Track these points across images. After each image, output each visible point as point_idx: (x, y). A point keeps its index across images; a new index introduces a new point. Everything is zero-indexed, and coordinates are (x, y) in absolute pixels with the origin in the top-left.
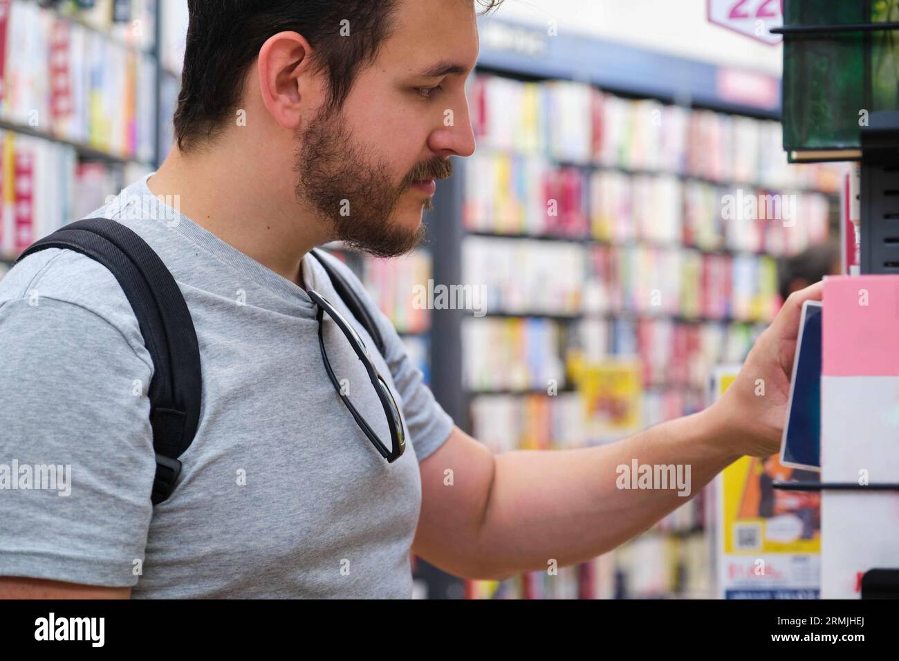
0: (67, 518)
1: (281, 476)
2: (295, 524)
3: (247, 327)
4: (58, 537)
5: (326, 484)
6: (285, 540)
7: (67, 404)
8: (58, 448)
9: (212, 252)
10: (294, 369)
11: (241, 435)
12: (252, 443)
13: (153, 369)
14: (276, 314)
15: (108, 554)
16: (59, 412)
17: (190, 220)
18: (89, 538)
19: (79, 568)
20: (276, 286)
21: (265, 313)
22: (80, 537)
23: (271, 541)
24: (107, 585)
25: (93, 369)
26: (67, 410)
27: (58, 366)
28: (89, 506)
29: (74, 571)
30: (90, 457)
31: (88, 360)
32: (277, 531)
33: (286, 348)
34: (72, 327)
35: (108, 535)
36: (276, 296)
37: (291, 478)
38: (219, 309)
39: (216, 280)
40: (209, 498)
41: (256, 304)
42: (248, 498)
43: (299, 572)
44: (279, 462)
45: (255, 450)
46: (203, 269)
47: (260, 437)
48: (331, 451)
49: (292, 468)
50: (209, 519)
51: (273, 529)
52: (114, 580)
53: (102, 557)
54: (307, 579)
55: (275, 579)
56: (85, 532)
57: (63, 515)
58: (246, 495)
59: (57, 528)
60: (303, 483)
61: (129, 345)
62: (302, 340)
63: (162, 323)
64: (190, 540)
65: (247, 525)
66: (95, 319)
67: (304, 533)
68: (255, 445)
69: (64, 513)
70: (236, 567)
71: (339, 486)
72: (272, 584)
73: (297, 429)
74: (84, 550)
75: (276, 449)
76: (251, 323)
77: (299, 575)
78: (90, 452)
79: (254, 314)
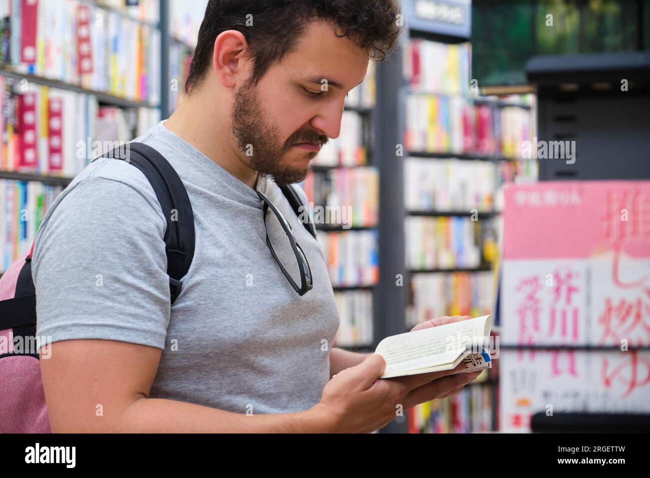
0: (122, 304)
1: (240, 296)
2: (247, 325)
3: (220, 210)
4: (117, 315)
5: (269, 304)
6: (241, 335)
7: (119, 237)
8: (115, 263)
9: (200, 164)
10: (247, 237)
11: (216, 269)
12: (223, 275)
13: (166, 224)
14: (237, 203)
15: (147, 326)
16: (114, 242)
17: (189, 144)
18: (135, 316)
19: (131, 334)
20: (238, 188)
21: (230, 202)
22: (131, 315)
23: (233, 335)
24: (148, 344)
25: (133, 218)
26: (119, 241)
27: (113, 215)
28: (135, 297)
29: (128, 335)
30: (133, 269)
31: (130, 213)
32: (236, 329)
33: (244, 224)
34: (120, 194)
35: (146, 314)
36: (238, 193)
37: (246, 298)
38: (204, 197)
39: (203, 180)
40: (195, 305)
41: (225, 196)
42: (219, 307)
43: (251, 356)
44: (239, 288)
45: (225, 279)
46: (195, 173)
47: (227, 272)
48: (272, 286)
49: (246, 293)
50: (194, 318)
51: (234, 327)
52: (152, 342)
53: (144, 328)
55: (235, 359)
56: (133, 312)
57: (119, 302)
58: (218, 305)
59: (117, 310)
60: (254, 302)
61: (153, 208)
62: (255, 220)
63: (172, 200)
64: (182, 330)
65: (218, 323)
66: (133, 190)
67: (253, 331)
68: (225, 276)
69: (120, 301)
70: (210, 349)
71: (277, 307)
72: (234, 362)
73: (251, 270)
74: (133, 323)
75: (237, 280)
76: (222, 207)
77: (251, 357)
78: (133, 265)
79: (224, 202)
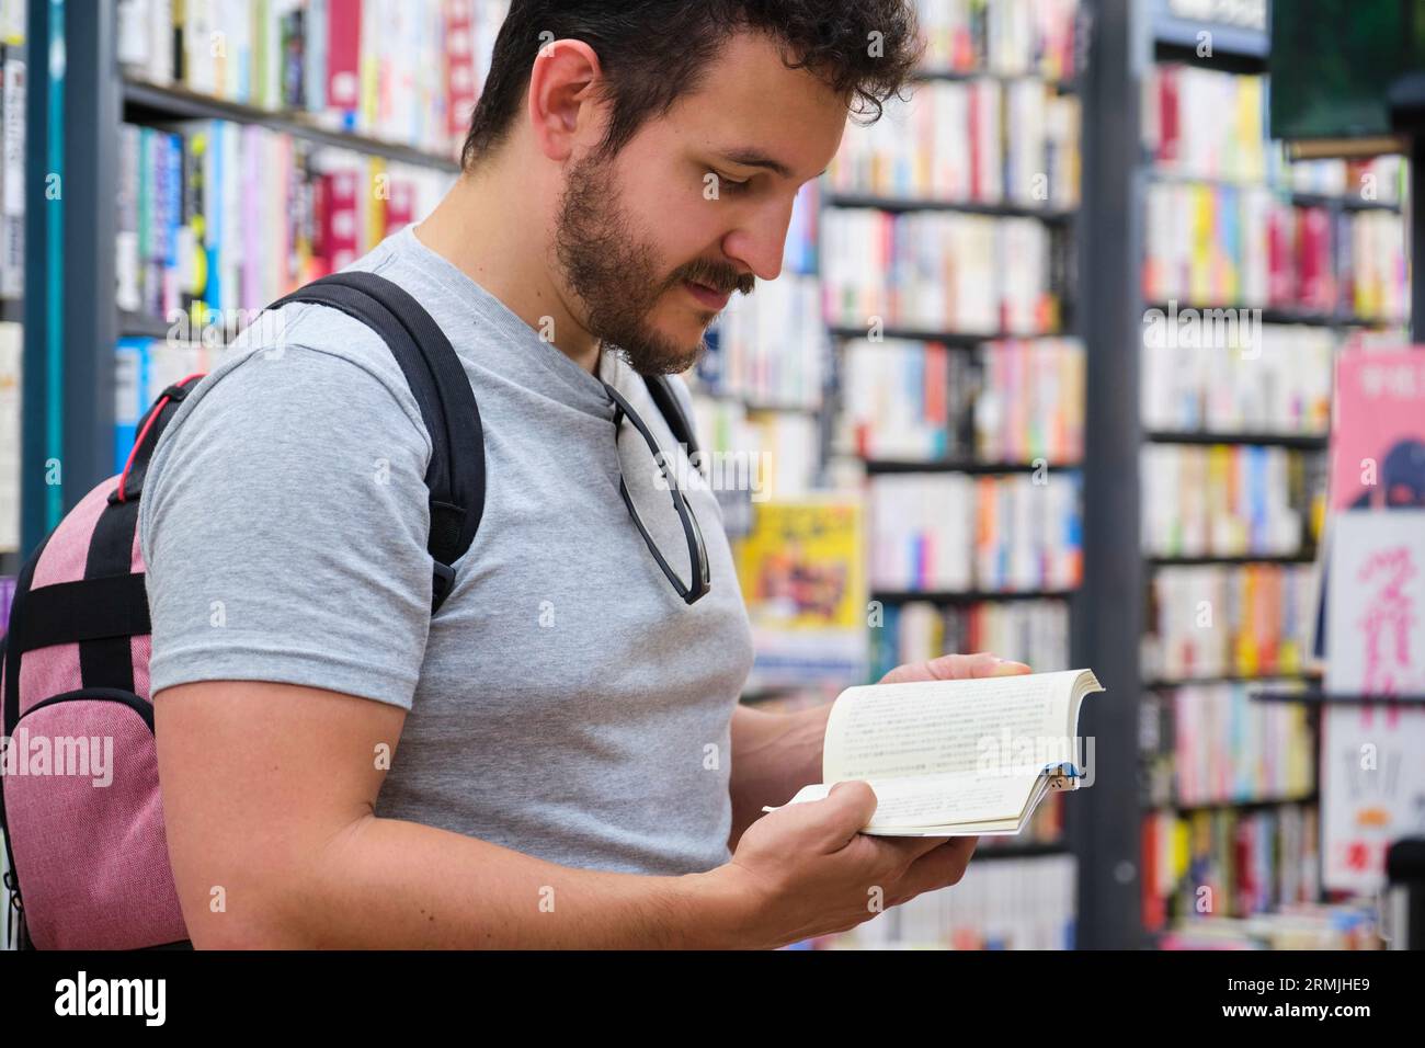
0: (335, 612)
1: (570, 601)
2: (585, 662)
4: (326, 635)
5: (626, 619)
6: (571, 681)
7: (336, 473)
8: (326, 526)
9: (494, 321)
10: (584, 479)
11: (525, 545)
12: (539, 557)
13: (431, 450)
14: (566, 407)
15: (382, 662)
16: (326, 482)
17: (469, 278)
18: (362, 640)
19: (352, 676)
21: (553, 404)
22: (352, 637)
23: (555, 681)
24: (383, 699)
25: (366, 434)
26: (336, 481)
27: (325, 426)
28: (361, 599)
29: (346, 678)
30: (363, 541)
31: (360, 423)
32: (563, 668)
33: (578, 451)
34: (339, 381)
37: (583, 606)
38: (501, 394)
39: (498, 356)
40: (482, 616)
41: (541, 392)
42: (529, 623)
43: (586, 723)
45: (542, 565)
46: (482, 341)
47: (547, 551)
49: (584, 594)
50: (479, 644)
51: (558, 665)
52: (391, 694)
53: (377, 664)
54: (596, 735)
55: (557, 729)
56: (358, 632)
57: (331, 609)
58: (527, 619)
59: (325, 624)
60: (598, 614)
61: (406, 413)
62: (600, 444)
63: (440, 398)
64: (453, 667)
65: (526, 656)
66: (367, 376)
67: (595, 674)
68: (541, 560)
69: (333, 607)
70: (509, 709)
71: (642, 624)
72: (553, 735)
73: (590, 549)
74: (356, 654)
75: (566, 569)
76: (537, 416)
77: (586, 727)
78: (362, 533)
79: (542, 404)
